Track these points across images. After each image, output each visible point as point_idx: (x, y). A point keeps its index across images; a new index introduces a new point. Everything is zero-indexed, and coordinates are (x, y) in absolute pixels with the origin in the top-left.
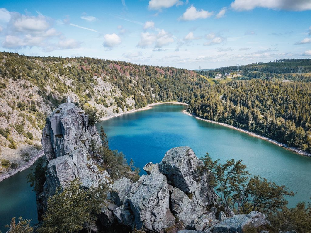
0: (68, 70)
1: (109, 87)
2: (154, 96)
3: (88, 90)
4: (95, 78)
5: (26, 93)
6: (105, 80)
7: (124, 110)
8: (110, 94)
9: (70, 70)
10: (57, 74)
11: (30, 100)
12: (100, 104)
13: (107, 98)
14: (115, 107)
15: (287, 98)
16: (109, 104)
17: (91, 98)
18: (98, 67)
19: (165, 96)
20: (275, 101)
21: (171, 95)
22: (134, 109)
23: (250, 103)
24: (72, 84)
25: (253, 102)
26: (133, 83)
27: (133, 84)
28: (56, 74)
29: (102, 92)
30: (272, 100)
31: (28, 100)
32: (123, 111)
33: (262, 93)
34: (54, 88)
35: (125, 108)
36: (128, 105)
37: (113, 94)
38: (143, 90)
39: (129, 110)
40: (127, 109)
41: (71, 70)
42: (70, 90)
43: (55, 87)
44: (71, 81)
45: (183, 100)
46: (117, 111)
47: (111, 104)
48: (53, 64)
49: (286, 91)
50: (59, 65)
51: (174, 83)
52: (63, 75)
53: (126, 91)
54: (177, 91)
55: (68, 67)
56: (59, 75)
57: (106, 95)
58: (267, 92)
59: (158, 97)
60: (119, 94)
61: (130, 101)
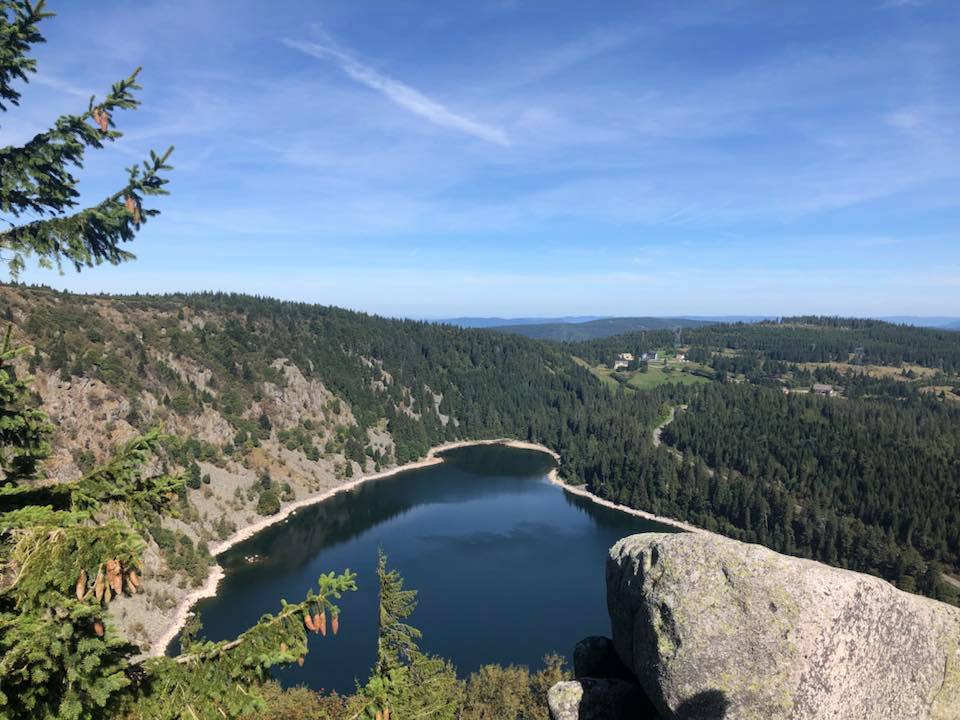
0: (197, 340)
1: (321, 395)
2: (444, 419)
3: (261, 406)
4: (279, 367)
5: (96, 419)
6: (308, 375)
7: (367, 468)
8: (321, 417)
9: (203, 341)
10: (165, 353)
11: (107, 444)
12: (296, 451)
13: (314, 429)
14: (340, 458)
15: (858, 457)
16: (321, 450)
17: (270, 429)
18: (276, 326)
19: (479, 421)
20: (823, 462)
21: (497, 420)
22: (395, 464)
23: (754, 466)
24: (211, 383)
25: (763, 463)
26: (383, 378)
27: (380, 383)
28: (162, 353)
29: (299, 412)
30: (815, 461)
31: (101, 445)
32: (364, 471)
33: (784, 437)
34: (167, 401)
35: (370, 463)
36: (378, 452)
37: (332, 415)
38: (412, 400)
39: (381, 467)
40: (375, 464)
41: (207, 338)
42: (209, 407)
43: (167, 397)
44: (208, 374)
45: (534, 437)
46: (349, 473)
47: (329, 449)
48: (153, 321)
49: (851, 435)
50: (170, 323)
51: (500, 382)
52: (182, 357)
53: (367, 405)
54: (513, 408)
55: (196, 327)
56: (171, 354)
57: (312, 419)
58: (797, 434)
59: (457, 424)
60: (347, 418)
61: (380, 438)
